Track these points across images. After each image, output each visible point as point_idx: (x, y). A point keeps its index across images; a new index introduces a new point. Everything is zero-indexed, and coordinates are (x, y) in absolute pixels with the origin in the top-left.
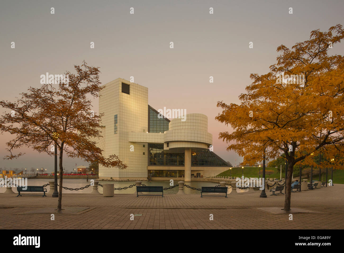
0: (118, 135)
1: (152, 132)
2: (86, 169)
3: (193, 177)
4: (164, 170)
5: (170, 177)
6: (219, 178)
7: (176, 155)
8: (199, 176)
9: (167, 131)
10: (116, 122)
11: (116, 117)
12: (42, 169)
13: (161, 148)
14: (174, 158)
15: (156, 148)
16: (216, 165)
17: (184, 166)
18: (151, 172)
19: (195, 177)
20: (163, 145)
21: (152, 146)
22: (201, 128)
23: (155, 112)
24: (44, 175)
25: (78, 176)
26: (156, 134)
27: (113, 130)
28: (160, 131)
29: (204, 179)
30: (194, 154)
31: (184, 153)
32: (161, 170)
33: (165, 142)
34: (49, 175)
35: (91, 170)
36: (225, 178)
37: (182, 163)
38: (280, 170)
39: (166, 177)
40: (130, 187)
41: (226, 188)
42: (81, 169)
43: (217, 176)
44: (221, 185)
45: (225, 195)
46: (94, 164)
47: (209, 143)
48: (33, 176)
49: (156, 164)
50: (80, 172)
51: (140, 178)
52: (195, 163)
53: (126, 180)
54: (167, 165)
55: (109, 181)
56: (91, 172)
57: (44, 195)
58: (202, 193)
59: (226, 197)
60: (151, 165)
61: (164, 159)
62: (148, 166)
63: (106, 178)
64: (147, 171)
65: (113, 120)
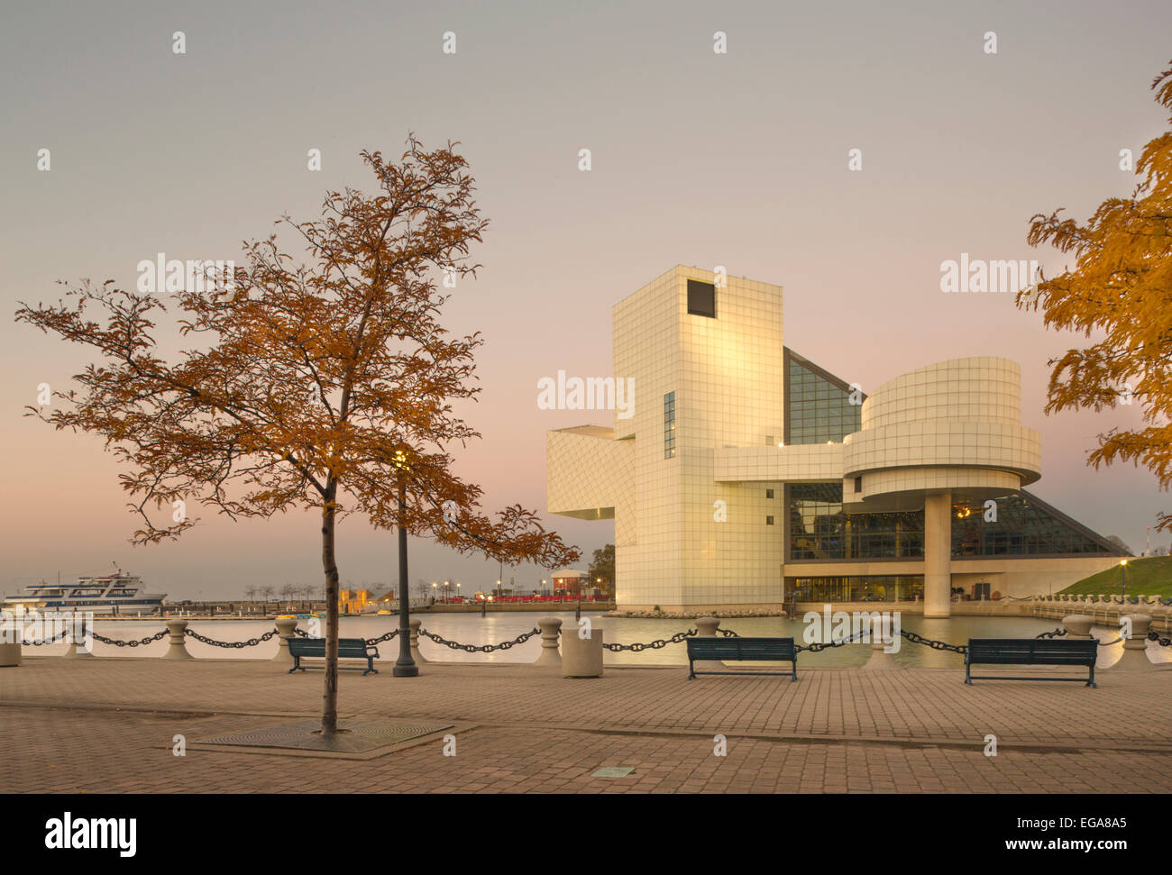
0: (677, 461)
1: (798, 444)
2: (581, 578)
3: (960, 601)
4: (845, 577)
5: (869, 601)
6: (1070, 602)
7: (892, 519)
8: (983, 596)
9: (857, 434)
10: (669, 417)
11: (670, 400)
12: (447, 583)
13: (834, 499)
14: (885, 532)
15: (813, 500)
16: (1060, 552)
17: (923, 560)
18: (798, 585)
19: (968, 598)
20: (841, 485)
21: (798, 491)
22: (993, 413)
23: (807, 371)
24: (453, 600)
25: (552, 602)
26: (814, 448)
27: (661, 447)
28: (829, 436)
29: (1006, 607)
30: (964, 513)
31: (922, 513)
32: (834, 578)
33: (848, 476)
34: (467, 601)
35: (596, 584)
36: (1095, 600)
37: (915, 550)
39: (853, 601)
40: (673, 640)
41: (1093, 644)
42: (564, 579)
43: (1061, 592)
44: (1065, 632)
45: (1087, 676)
46: (605, 563)
47: (1024, 467)
48: (421, 604)
49: (816, 555)
50: (562, 591)
51: (755, 607)
52: (967, 545)
53: (705, 614)
54: (856, 560)
55: (649, 617)
56: (596, 591)
57: (367, 667)
58: (971, 666)
59: (1088, 685)
60: (797, 561)
61: (844, 538)
62: (785, 563)
63: (640, 608)
64: (780, 582)
65: (661, 412)
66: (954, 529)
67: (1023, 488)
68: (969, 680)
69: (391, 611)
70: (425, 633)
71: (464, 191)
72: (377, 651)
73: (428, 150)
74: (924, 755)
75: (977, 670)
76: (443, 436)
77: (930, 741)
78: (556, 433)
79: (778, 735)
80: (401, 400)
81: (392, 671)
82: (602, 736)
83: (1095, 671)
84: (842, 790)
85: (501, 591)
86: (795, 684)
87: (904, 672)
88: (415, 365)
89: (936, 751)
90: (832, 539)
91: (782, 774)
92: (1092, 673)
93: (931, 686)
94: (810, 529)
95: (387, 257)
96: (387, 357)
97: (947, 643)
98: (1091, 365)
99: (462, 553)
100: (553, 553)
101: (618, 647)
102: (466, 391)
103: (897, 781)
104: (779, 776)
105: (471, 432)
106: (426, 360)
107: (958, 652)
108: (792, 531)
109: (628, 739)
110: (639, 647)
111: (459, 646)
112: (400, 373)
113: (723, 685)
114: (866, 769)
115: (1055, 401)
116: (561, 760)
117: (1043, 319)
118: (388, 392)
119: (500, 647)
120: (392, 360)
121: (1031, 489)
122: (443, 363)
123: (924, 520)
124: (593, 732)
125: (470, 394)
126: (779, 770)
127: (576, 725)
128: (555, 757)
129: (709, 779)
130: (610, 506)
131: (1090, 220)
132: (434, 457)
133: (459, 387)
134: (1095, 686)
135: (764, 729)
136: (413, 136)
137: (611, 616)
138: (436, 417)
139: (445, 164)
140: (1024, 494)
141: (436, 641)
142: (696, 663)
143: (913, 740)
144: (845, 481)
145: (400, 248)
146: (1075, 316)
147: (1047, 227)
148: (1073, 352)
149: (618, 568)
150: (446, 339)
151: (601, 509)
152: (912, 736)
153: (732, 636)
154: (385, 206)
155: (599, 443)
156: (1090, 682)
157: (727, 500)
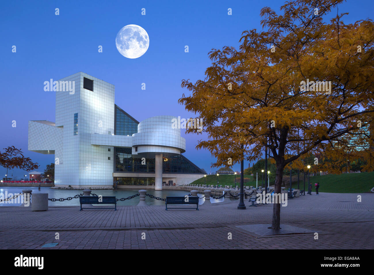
0: (78, 136)
1: (119, 135)
2: (41, 175)
3: (165, 185)
4: (132, 177)
5: (139, 185)
6: (193, 186)
8: (171, 184)
9: (136, 134)
10: (76, 121)
11: (76, 116)
13: (129, 153)
15: (123, 153)
16: (190, 172)
17: (155, 173)
19: (167, 185)
20: (131, 149)
21: (118, 150)
23: (122, 112)
25: (29, 183)
26: (123, 137)
27: (73, 131)
28: (128, 134)
29: (177, 187)
30: (166, 160)
31: (155, 159)
32: (129, 178)
33: (134, 146)
35: (47, 177)
36: (199, 186)
37: (152, 170)
38: (256, 178)
39: (134, 185)
40: (75, 197)
41: (198, 198)
42: (34, 175)
43: (191, 184)
44: (191, 195)
46: (51, 170)
47: (181, 148)
49: (124, 170)
50: (33, 179)
51: (104, 186)
52: (167, 169)
53: (87, 188)
54: (135, 172)
55: (67, 189)
56: (47, 179)
58: (167, 205)
59: (197, 210)
60: (117, 172)
61: (132, 165)
62: (114, 172)
63: (64, 186)
64: (112, 178)
65: (73, 119)
66: (163, 165)
67: (181, 154)
68: (167, 209)
74: (154, 232)
75: (169, 206)
77: (156, 228)
78: (32, 122)
79: (110, 228)
82: (47, 232)
83: (198, 206)
85: (7, 179)
86: (116, 212)
87: (149, 207)
89: (157, 231)
90: (128, 165)
92: (197, 206)
93: (156, 211)
94: (122, 162)
97: (161, 198)
100: (28, 165)
101: (54, 200)
104: (110, 242)
107: (164, 201)
108: (116, 162)
110: (62, 200)
113: (92, 212)
114: (137, 237)
115: (188, 131)
116: (29, 242)
117: (185, 108)
121: (183, 154)
123: (155, 161)
124: (43, 231)
126: (109, 240)
127: (36, 229)
129: (86, 245)
130: (53, 149)
131: (195, 84)
134: (198, 210)
135: (105, 226)
137: (53, 189)
140: (181, 155)
142: (83, 205)
143: (151, 228)
144: (132, 148)
146: (193, 109)
147: (186, 83)
149: (56, 172)
151: (50, 151)
152: (150, 226)
153: (96, 196)
155: (49, 127)
156: (197, 209)
157: (95, 151)
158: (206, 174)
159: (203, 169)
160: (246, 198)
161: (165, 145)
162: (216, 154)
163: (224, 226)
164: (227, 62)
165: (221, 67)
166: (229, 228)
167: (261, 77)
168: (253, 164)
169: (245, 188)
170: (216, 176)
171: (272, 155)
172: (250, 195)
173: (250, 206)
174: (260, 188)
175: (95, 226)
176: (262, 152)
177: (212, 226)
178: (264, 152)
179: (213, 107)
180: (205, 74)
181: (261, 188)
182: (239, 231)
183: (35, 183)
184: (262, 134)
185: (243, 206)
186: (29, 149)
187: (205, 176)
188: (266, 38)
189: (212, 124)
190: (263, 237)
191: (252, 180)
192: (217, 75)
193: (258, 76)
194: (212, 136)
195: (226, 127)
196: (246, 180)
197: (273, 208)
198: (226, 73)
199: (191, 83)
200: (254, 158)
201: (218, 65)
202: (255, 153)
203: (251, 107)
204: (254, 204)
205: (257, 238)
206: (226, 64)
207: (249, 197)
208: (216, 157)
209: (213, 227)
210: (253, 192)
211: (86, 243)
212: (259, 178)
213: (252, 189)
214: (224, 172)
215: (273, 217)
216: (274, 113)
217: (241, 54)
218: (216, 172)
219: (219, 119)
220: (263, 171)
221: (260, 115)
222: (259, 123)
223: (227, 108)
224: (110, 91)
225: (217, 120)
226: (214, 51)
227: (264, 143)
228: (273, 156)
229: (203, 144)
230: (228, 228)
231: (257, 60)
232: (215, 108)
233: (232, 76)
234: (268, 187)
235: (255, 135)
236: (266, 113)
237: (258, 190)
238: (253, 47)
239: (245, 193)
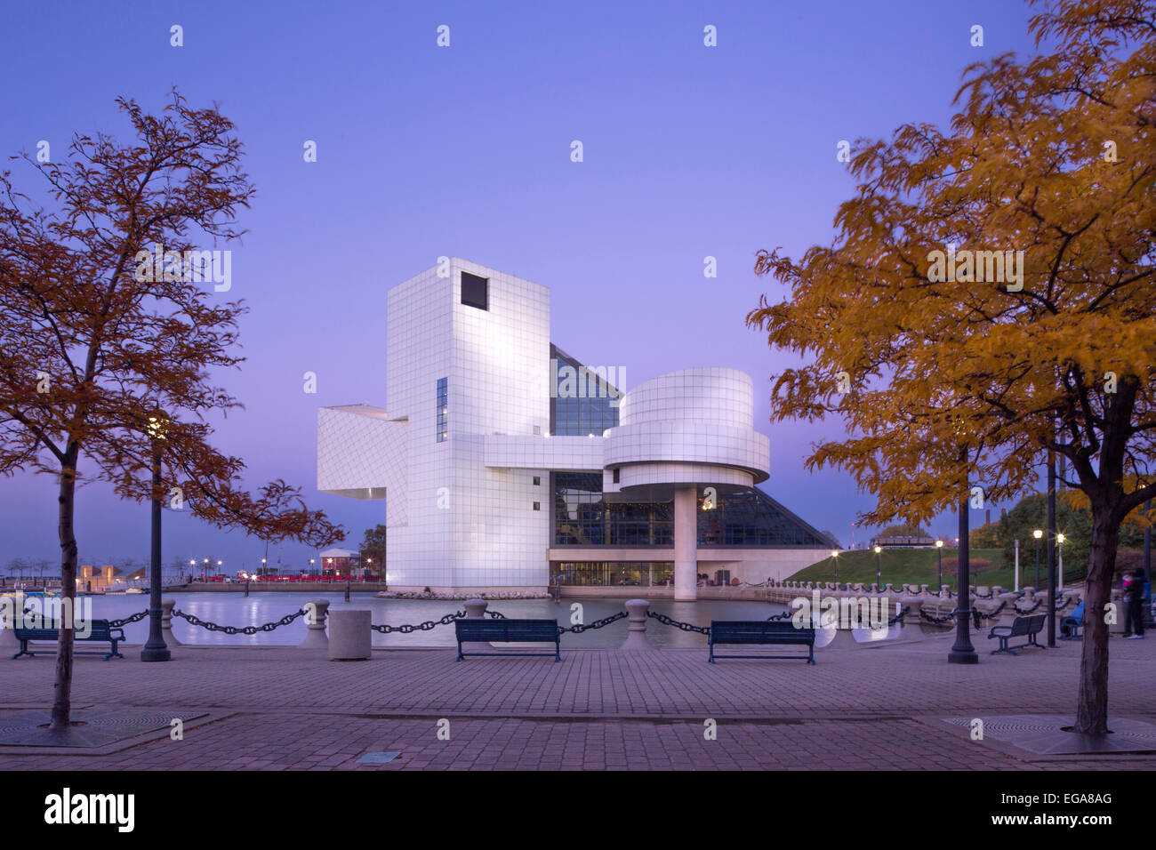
0: (448, 445)
1: (563, 435)
2: (351, 558)
3: (705, 586)
4: (605, 562)
5: (627, 585)
6: (794, 588)
7: (646, 510)
8: (724, 581)
9: (615, 429)
10: (442, 401)
11: (442, 385)
12: (206, 561)
13: (595, 488)
14: (638, 521)
15: (577, 489)
16: (785, 544)
17: (673, 548)
18: (562, 569)
19: (712, 584)
20: (601, 476)
21: (562, 480)
22: (730, 417)
24: (214, 579)
25: (321, 582)
26: (577, 439)
27: (434, 430)
28: (591, 429)
29: (743, 591)
30: (707, 506)
31: (672, 504)
32: (595, 563)
33: (608, 467)
34: (228, 580)
35: (367, 564)
36: (814, 587)
37: (665, 538)
38: (1014, 558)
39: (612, 585)
40: (442, 622)
42: (333, 558)
43: (788, 579)
44: (790, 615)
45: (808, 655)
46: (376, 543)
47: (757, 468)
48: (177, 582)
49: (580, 541)
50: (331, 570)
51: (523, 589)
52: (710, 535)
53: (474, 596)
54: (613, 545)
55: (420, 598)
56: (366, 571)
57: (110, 651)
58: (714, 645)
59: (808, 662)
60: (562, 545)
61: (603, 525)
62: (551, 548)
63: (410, 590)
64: (546, 565)
65: (433, 394)
66: (699, 520)
67: (757, 485)
68: (712, 659)
69: (142, 589)
70: (179, 613)
71: (232, 154)
72: (122, 633)
73: (194, 107)
74: (673, 730)
75: (720, 650)
76: (203, 404)
77: (678, 716)
78: (328, 410)
79: (542, 715)
80: (155, 364)
81: (140, 655)
82: (369, 720)
83: (814, 649)
84: (599, 767)
85: (266, 571)
86: (559, 664)
87: (656, 652)
88: (173, 328)
89: (683, 725)
90: (593, 526)
91: (545, 754)
92: (811, 651)
93: (679, 665)
94: (573, 516)
95: (143, 211)
96: (140, 317)
97: (694, 625)
98: (803, 382)
99: (220, 528)
100: (319, 532)
101: (387, 629)
102: (229, 359)
103: (650, 756)
104: (543, 755)
105: (232, 402)
106: (184, 323)
107: (703, 633)
108: (557, 517)
109: (395, 723)
110: (409, 629)
111: (217, 628)
112: (156, 334)
113: (491, 666)
114: (622, 745)
115: (778, 412)
116: (324, 747)
117: (767, 340)
118: (141, 355)
119: (263, 628)
120: (146, 320)
121: (762, 486)
122: (204, 328)
123: (674, 511)
124: (360, 716)
125: (234, 362)
126: (542, 749)
127: (342, 709)
128: (318, 743)
130: (382, 485)
131: (800, 261)
132: (193, 427)
133: (220, 354)
134: (814, 663)
135: (528, 709)
136: (176, 91)
137: (381, 597)
138: (195, 384)
139: (211, 125)
140: (756, 491)
141: (192, 623)
142: (463, 644)
143: (664, 716)
144: (605, 472)
145: (158, 205)
146: (792, 340)
147: (769, 261)
148: (789, 371)
149: (389, 549)
150: (210, 303)
151: (374, 490)
152: (663, 712)
153: (500, 617)
154: (142, 157)
155: (372, 423)
156: (810, 660)
157: (496, 485)
158: (837, 547)
159: (829, 533)
160: (977, 626)
161: (703, 460)
162: (874, 482)
163: (903, 718)
164: (909, 178)
165: (889, 194)
166: (921, 723)
167: (1034, 214)
168: (1003, 510)
169: (973, 592)
170: (871, 553)
171: (1074, 477)
172: (992, 615)
173: (993, 653)
174: (1028, 594)
175: (499, 708)
176: (1036, 469)
177: (861, 717)
178: (1043, 471)
179: (863, 330)
180: (835, 225)
181: (1032, 593)
182: (956, 734)
183: (335, 581)
184: (1035, 408)
185: (967, 653)
186: (320, 487)
187: (835, 554)
188: (1049, 78)
189: (860, 385)
190: (1045, 758)
191: (1000, 566)
192: (873, 223)
193: (1023, 210)
194: (858, 426)
195: (908, 392)
196: (977, 566)
197: (1079, 660)
198: (905, 214)
199: (787, 258)
200: (1008, 491)
201: (879, 191)
202: (1011, 474)
203: (995, 320)
204: (1010, 646)
205: (1023, 761)
206: (904, 182)
207: (986, 623)
208: (872, 492)
209: (865, 720)
210: (1004, 605)
211: (475, 756)
212: (1025, 558)
213: (1000, 596)
214: (899, 539)
215: (1082, 692)
216: (1084, 334)
217: (956, 144)
218: (873, 540)
219: (883, 366)
220: (1038, 534)
221: (1030, 345)
222: (1026, 371)
223: (909, 330)
224: (537, 305)
225: (875, 372)
226: (862, 145)
227: (1045, 439)
228: (1079, 483)
229: (828, 453)
230: (916, 725)
231: (1016, 157)
232: (868, 333)
233: (925, 220)
234: (1060, 588)
235: (1009, 414)
236: (1053, 335)
237: (1022, 598)
238: (1002, 115)
239: (974, 608)
